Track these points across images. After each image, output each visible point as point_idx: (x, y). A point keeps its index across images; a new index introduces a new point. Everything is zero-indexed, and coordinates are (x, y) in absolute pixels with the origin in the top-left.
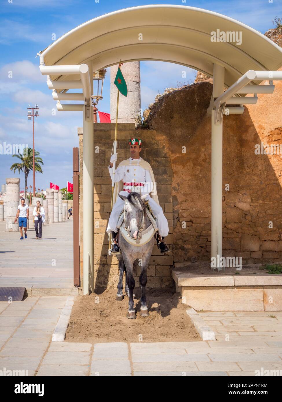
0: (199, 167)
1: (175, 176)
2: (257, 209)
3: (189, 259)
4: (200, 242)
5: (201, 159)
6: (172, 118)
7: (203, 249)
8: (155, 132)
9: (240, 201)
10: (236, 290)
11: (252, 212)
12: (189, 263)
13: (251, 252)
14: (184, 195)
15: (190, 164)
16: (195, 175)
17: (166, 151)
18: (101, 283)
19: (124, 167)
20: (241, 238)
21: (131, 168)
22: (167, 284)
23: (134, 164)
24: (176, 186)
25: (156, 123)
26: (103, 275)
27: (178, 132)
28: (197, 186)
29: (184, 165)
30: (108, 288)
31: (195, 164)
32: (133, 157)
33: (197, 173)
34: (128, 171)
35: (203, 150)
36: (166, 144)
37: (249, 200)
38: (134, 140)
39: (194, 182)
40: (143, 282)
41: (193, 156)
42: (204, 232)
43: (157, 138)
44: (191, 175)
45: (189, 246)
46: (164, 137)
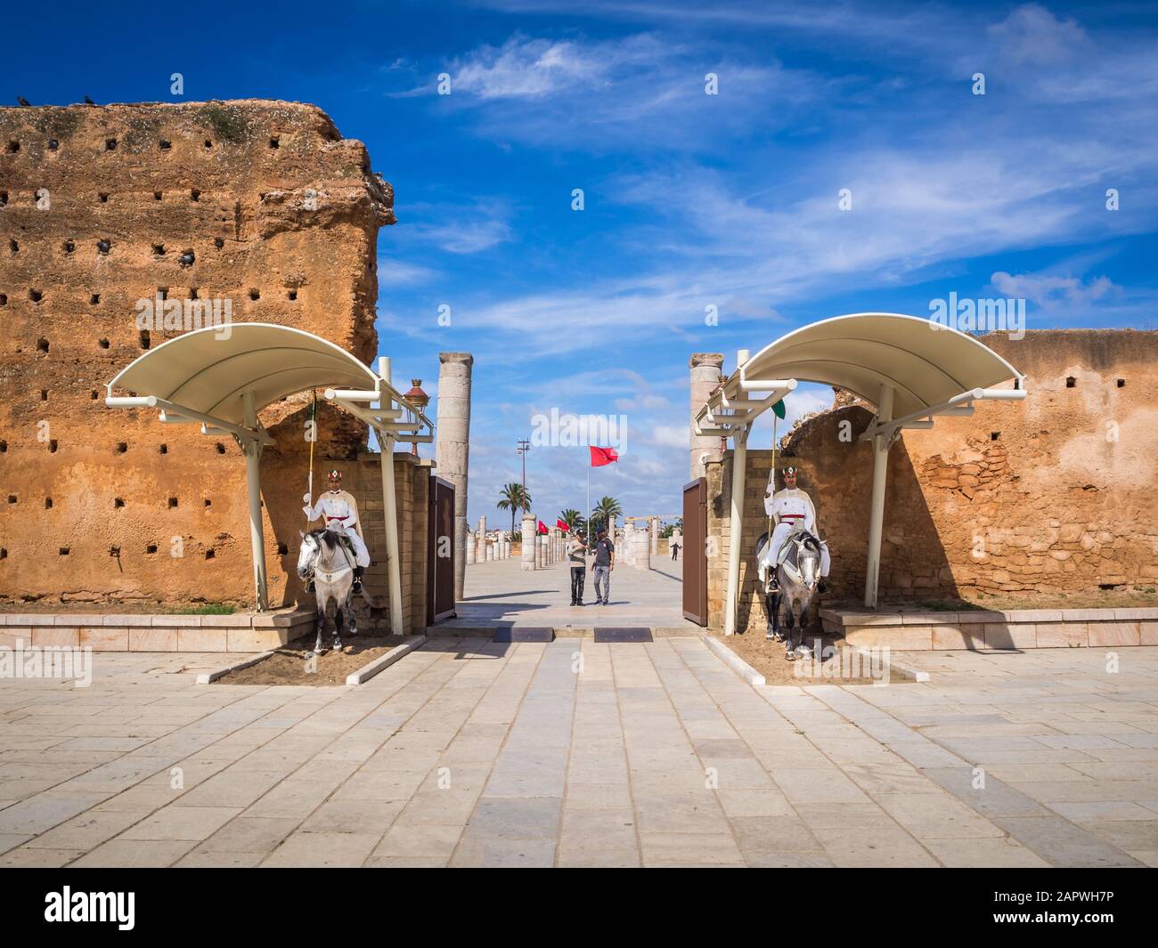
0: (849, 499)
1: (823, 508)
2: (910, 543)
3: (837, 597)
4: (849, 578)
5: (851, 489)
6: (820, 445)
7: (852, 587)
8: (801, 460)
9: (893, 534)
10: (903, 628)
11: (904, 547)
12: (836, 601)
13: (903, 588)
14: (832, 528)
15: (839, 495)
16: (845, 507)
17: (814, 480)
18: (741, 623)
19: (780, 499)
20: (892, 575)
21: (788, 500)
22: (813, 623)
23: (791, 495)
24: (824, 518)
25: (803, 449)
26: (744, 614)
27: (827, 461)
28: (846, 519)
29: (832, 497)
30: (749, 627)
31: (844, 495)
32: (790, 488)
33: (847, 504)
34: (786, 504)
35: (853, 479)
36: (814, 473)
37: (902, 534)
38: (791, 468)
39: (844, 515)
40: (803, 624)
41: (843, 486)
42: (853, 568)
43: (803, 467)
44: (841, 507)
45: (837, 583)
46: (811, 466)
